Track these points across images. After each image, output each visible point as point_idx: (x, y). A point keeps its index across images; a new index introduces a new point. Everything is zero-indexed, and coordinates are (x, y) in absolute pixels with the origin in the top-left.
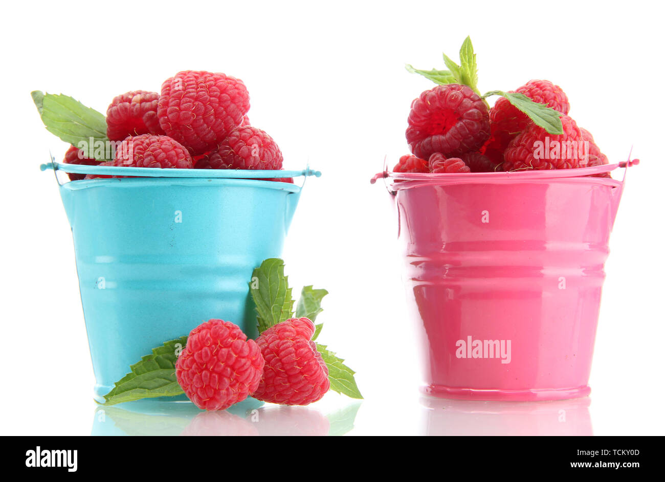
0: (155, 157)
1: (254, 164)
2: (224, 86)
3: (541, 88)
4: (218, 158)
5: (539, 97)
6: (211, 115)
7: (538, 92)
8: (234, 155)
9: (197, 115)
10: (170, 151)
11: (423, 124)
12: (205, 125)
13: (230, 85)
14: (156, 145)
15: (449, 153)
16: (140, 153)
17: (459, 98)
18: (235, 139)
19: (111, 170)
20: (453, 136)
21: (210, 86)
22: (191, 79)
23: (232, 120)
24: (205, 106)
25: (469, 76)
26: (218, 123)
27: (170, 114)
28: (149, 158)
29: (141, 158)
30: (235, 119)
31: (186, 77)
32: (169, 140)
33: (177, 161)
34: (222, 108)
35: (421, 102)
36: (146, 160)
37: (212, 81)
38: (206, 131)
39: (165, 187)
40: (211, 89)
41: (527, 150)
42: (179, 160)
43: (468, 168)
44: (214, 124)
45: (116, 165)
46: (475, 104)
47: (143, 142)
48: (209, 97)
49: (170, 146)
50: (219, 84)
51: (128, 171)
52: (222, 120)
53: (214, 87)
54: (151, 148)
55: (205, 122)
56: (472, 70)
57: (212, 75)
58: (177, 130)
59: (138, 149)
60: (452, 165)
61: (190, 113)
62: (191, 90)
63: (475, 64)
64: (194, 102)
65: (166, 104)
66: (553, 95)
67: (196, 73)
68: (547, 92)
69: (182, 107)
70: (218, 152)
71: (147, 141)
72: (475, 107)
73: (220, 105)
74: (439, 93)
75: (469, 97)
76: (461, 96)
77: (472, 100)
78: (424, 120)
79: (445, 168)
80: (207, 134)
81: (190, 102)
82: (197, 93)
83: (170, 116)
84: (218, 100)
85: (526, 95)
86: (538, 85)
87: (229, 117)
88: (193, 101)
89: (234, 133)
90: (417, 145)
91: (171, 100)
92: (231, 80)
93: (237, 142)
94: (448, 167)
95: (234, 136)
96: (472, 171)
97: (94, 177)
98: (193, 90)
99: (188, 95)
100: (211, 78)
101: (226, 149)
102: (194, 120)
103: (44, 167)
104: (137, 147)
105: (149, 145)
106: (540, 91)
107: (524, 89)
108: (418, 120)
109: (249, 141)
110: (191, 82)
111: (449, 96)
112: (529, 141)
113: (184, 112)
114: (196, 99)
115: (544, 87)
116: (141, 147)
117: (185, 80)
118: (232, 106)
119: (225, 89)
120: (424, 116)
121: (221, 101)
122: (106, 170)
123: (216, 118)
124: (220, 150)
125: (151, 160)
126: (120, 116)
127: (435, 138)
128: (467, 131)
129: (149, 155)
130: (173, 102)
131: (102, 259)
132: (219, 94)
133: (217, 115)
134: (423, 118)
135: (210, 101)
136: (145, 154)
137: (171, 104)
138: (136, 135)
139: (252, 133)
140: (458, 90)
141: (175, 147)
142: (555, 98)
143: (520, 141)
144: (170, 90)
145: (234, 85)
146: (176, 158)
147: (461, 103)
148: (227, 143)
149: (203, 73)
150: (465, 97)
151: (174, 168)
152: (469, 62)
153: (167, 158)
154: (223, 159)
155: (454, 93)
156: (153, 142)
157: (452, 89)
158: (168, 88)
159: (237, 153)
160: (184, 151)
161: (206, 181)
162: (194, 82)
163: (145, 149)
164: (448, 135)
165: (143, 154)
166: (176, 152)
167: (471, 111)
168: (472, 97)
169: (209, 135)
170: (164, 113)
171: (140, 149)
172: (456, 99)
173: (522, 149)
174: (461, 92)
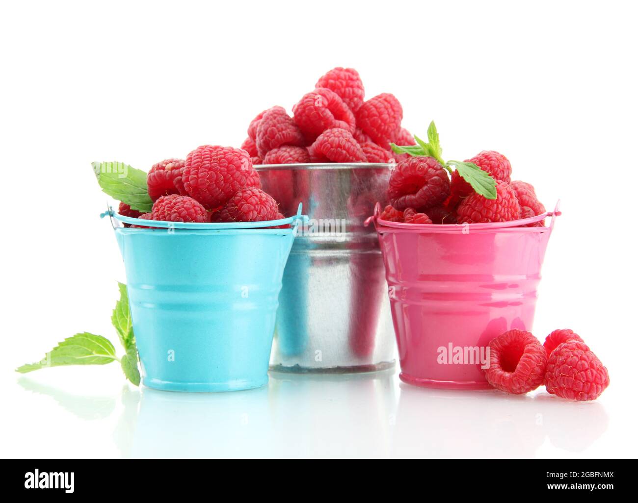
0: (179, 213)
1: (252, 217)
2: (231, 158)
3: (488, 159)
4: (226, 213)
5: (486, 166)
6: (222, 181)
7: (486, 162)
8: (238, 211)
9: (211, 182)
10: (190, 209)
11: (400, 185)
12: (217, 188)
13: (235, 157)
14: (180, 205)
15: (418, 209)
16: (168, 210)
17: (425, 169)
18: (238, 199)
19: (148, 223)
20: (420, 196)
21: (221, 159)
22: (207, 153)
23: (238, 183)
24: (216, 174)
25: (434, 149)
26: (227, 186)
27: (191, 180)
28: (175, 214)
29: (169, 214)
30: (239, 182)
31: (203, 151)
32: (190, 201)
33: (195, 217)
34: (230, 175)
35: (398, 171)
36: (173, 216)
37: (222, 154)
38: (218, 193)
39: (186, 236)
40: (221, 161)
41: (473, 208)
42: (197, 216)
43: (430, 221)
44: (224, 187)
45: (152, 219)
46: (438, 172)
47: (171, 202)
48: (219, 167)
49: (190, 205)
50: (227, 157)
51: (160, 224)
52: (230, 184)
53: (223, 160)
54: (177, 207)
55: (217, 186)
56: (437, 145)
57: (223, 149)
58: (196, 192)
59: (168, 207)
60: (419, 219)
61: (206, 180)
62: (206, 162)
63: (438, 141)
64: (208, 172)
65: (188, 173)
66: (497, 165)
67: (211, 148)
68: (493, 162)
69: (200, 175)
70: (226, 208)
71: (174, 201)
72: (437, 175)
73: (228, 173)
74: (410, 164)
75: (433, 168)
76: (426, 167)
77: (435, 169)
78: (401, 183)
79: (414, 221)
80: (218, 195)
81: (205, 172)
82: (211, 164)
83: (191, 182)
84: (226, 169)
85: (477, 164)
86: (487, 157)
87: (236, 181)
88: (207, 170)
89: (238, 194)
90: (396, 202)
91: (191, 170)
92: (236, 152)
93: (240, 201)
94: (417, 220)
95: (239, 196)
96: (434, 223)
97: (137, 226)
98: (208, 162)
99: (204, 166)
100: (222, 152)
101: (233, 206)
102: (208, 185)
103: (103, 215)
104: (167, 206)
105: (175, 204)
106: (487, 161)
107: (475, 160)
108: (396, 183)
109: (248, 201)
110: (207, 156)
111: (417, 167)
112: (474, 202)
113: (201, 179)
114: (210, 169)
115: (491, 157)
116: (170, 205)
117: (203, 154)
118: (238, 174)
119: (232, 161)
121: (229, 170)
122: (145, 223)
123: (225, 182)
124: (228, 206)
125: (176, 216)
126: (156, 180)
127: (408, 197)
128: (431, 193)
129: (175, 212)
130: (194, 172)
131: (145, 287)
132: (227, 164)
133: (226, 180)
134: (400, 182)
135: (220, 170)
136: (172, 212)
137: (192, 173)
138: (166, 195)
139: (251, 194)
140: (425, 162)
141: (195, 206)
142: (499, 166)
143: (468, 201)
144: (191, 161)
145: (239, 157)
146: (195, 215)
147: (427, 172)
148: (233, 201)
149: (216, 148)
150: (430, 167)
151: (194, 222)
152: (434, 139)
153: (188, 214)
154: (230, 214)
155: (422, 164)
156: (179, 202)
157: (421, 161)
158: (190, 160)
159: (240, 209)
160: (201, 209)
161: (215, 233)
162: (209, 155)
163: (172, 207)
164: (417, 195)
165: (170, 211)
166: (195, 209)
167: (433, 178)
168: (435, 167)
169: (220, 195)
170: (187, 180)
171: (169, 207)
172: (423, 169)
173: (469, 208)
174: (427, 164)
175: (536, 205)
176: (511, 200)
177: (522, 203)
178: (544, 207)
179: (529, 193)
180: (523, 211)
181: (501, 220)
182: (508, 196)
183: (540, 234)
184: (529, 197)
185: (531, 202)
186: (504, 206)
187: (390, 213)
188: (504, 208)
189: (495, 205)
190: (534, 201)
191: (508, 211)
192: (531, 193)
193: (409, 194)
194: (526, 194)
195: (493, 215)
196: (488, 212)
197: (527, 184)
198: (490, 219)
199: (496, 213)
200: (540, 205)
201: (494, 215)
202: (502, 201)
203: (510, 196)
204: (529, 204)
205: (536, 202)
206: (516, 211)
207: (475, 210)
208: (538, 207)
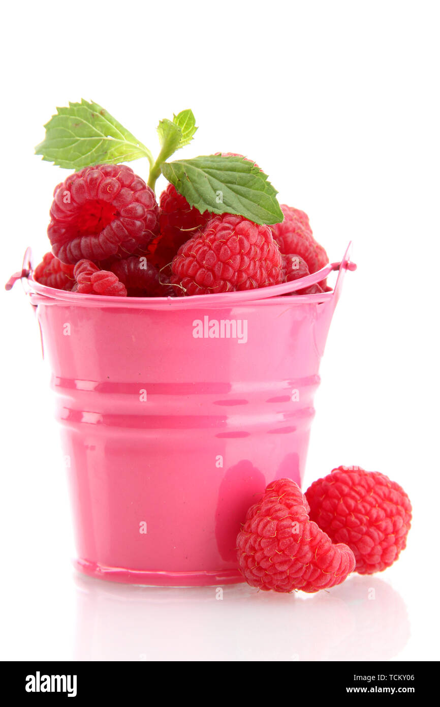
11: (70, 219)
15: (101, 262)
17: (116, 188)
20: (107, 239)
41: (198, 262)
43: (125, 291)
46: (137, 195)
60: (101, 281)
74: (88, 180)
75: (129, 187)
76: (118, 185)
77: (132, 189)
78: (71, 216)
79: (91, 285)
94: (97, 283)
111: (101, 186)
120: (70, 211)
127: (84, 241)
128: (126, 232)
134: (69, 213)
140: (114, 176)
143: (190, 249)
147: (118, 196)
150: (123, 186)
155: (108, 180)
157: (107, 174)
164: (101, 238)
167: (130, 206)
172: (111, 190)
173: (191, 262)
174: (119, 179)
175: (312, 249)
176: (265, 247)
177: (287, 249)
178: (325, 253)
179: (300, 228)
180: (288, 263)
181: (248, 284)
182: (260, 240)
183: (317, 306)
184: (300, 235)
185: (303, 244)
186: (253, 258)
187: (52, 264)
188: (255, 262)
189: (238, 257)
190: (307, 243)
191: (261, 267)
192: (303, 228)
193: (87, 234)
194: (294, 231)
195: (234, 274)
196: (225, 270)
197: (296, 211)
198: (230, 281)
199: (240, 271)
200: (318, 251)
201: (236, 274)
202: (251, 248)
203: (264, 239)
204: (298, 251)
205: (310, 245)
206: (275, 265)
207: (202, 266)
208: (314, 254)
